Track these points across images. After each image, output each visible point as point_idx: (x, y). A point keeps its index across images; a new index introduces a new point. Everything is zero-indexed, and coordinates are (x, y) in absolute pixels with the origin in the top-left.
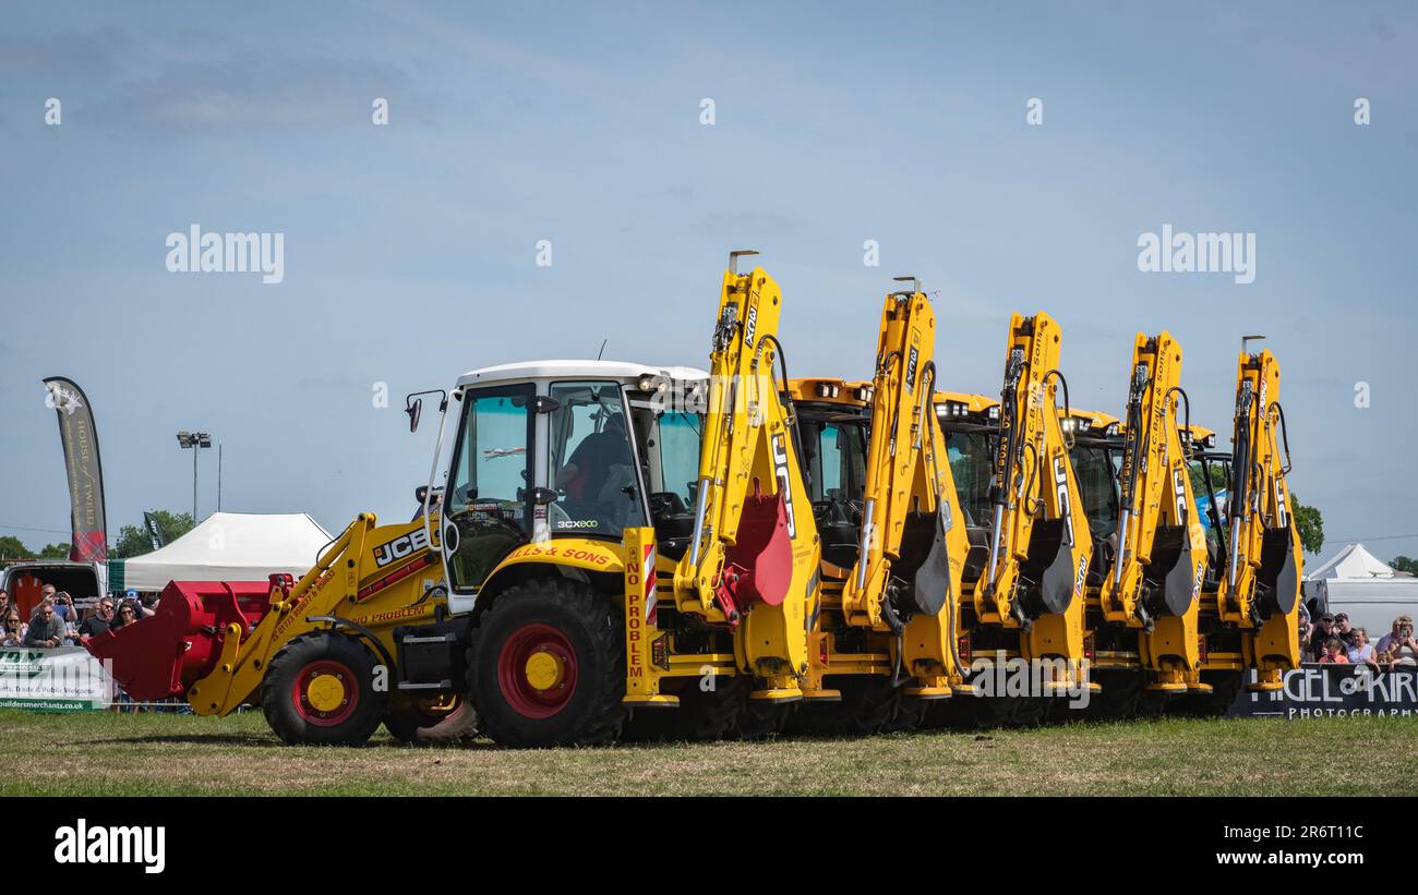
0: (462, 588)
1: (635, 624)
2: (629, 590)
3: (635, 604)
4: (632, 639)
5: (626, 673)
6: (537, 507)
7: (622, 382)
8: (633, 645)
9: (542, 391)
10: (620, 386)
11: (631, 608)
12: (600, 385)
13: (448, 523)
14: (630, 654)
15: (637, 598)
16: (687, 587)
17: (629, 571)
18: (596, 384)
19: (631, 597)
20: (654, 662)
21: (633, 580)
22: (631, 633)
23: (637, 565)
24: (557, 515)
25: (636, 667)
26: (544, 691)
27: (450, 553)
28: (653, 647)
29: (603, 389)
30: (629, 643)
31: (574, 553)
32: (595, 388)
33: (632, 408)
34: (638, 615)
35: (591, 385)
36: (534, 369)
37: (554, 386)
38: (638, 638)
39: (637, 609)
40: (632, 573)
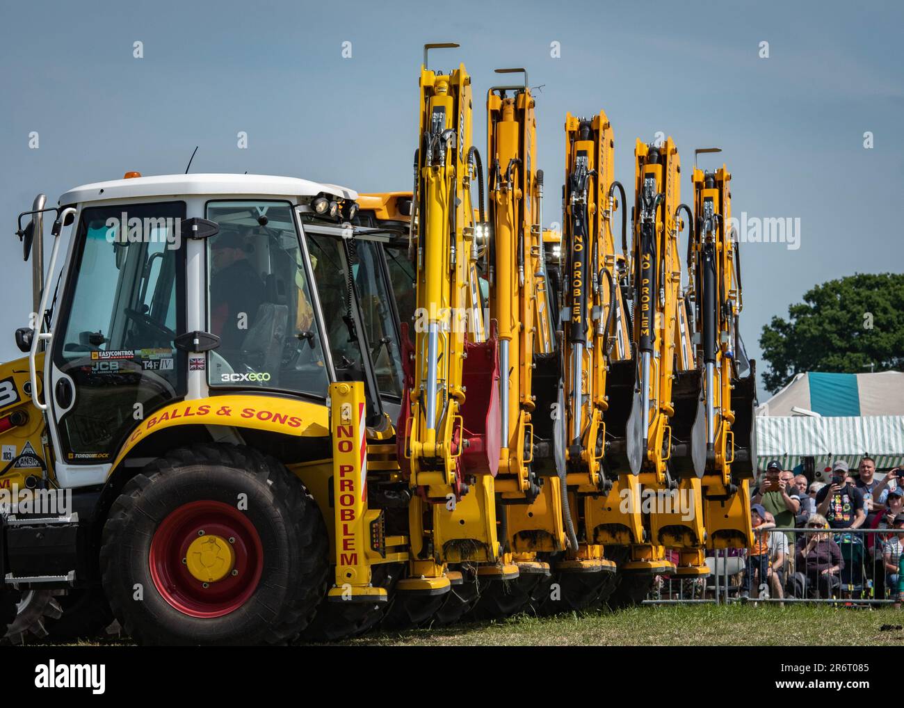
0: (78, 456)
1: (347, 500)
2: (339, 459)
3: (348, 476)
4: (343, 519)
5: (335, 561)
6: (192, 356)
7: (294, 202)
8: (345, 527)
9: (195, 211)
10: (293, 207)
11: (342, 482)
12: (267, 205)
13: (58, 374)
14: (340, 537)
15: (351, 469)
16: (427, 455)
17: (339, 435)
18: (261, 204)
19: (342, 468)
20: (372, 547)
21: (345, 446)
22: (343, 512)
23: (351, 428)
24: (219, 365)
25: (349, 553)
26: (212, 584)
27: (60, 412)
28: (371, 528)
29: (270, 209)
30: (339, 525)
31: (255, 413)
32: (262, 209)
33: (308, 235)
34: (351, 489)
35: (257, 205)
36: (186, 185)
37: (211, 205)
38: (353, 518)
39: (351, 482)
40: (344, 437)
